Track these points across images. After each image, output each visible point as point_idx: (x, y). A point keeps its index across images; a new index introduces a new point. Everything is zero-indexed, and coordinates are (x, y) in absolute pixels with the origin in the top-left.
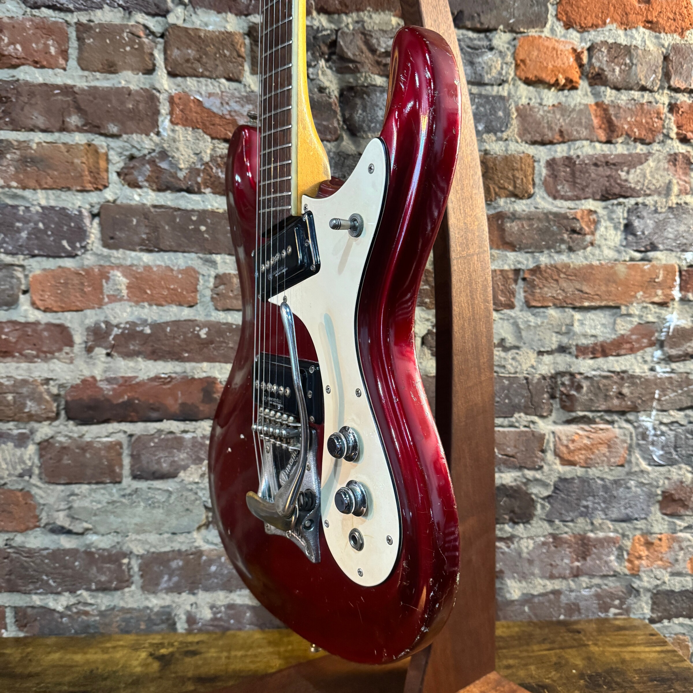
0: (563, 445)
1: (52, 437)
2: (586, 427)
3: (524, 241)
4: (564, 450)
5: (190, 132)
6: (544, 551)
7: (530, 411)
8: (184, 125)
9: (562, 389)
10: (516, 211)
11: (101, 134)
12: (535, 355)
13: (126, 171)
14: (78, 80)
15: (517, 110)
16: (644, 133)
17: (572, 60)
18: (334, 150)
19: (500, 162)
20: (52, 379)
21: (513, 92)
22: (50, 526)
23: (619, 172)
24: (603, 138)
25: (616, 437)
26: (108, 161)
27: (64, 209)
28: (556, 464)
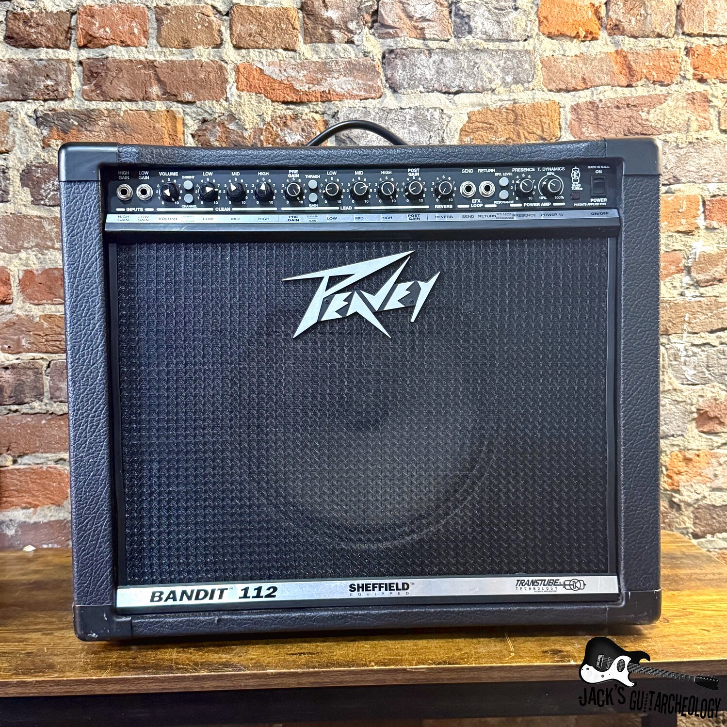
5: (253, 97)
8: (248, 91)
11: (178, 102)
13: (200, 133)
14: (157, 56)
15: (542, 63)
16: (661, 75)
17: (591, 14)
18: (378, 106)
19: (528, 110)
21: (537, 45)
23: (640, 113)
24: (625, 83)
26: (184, 124)
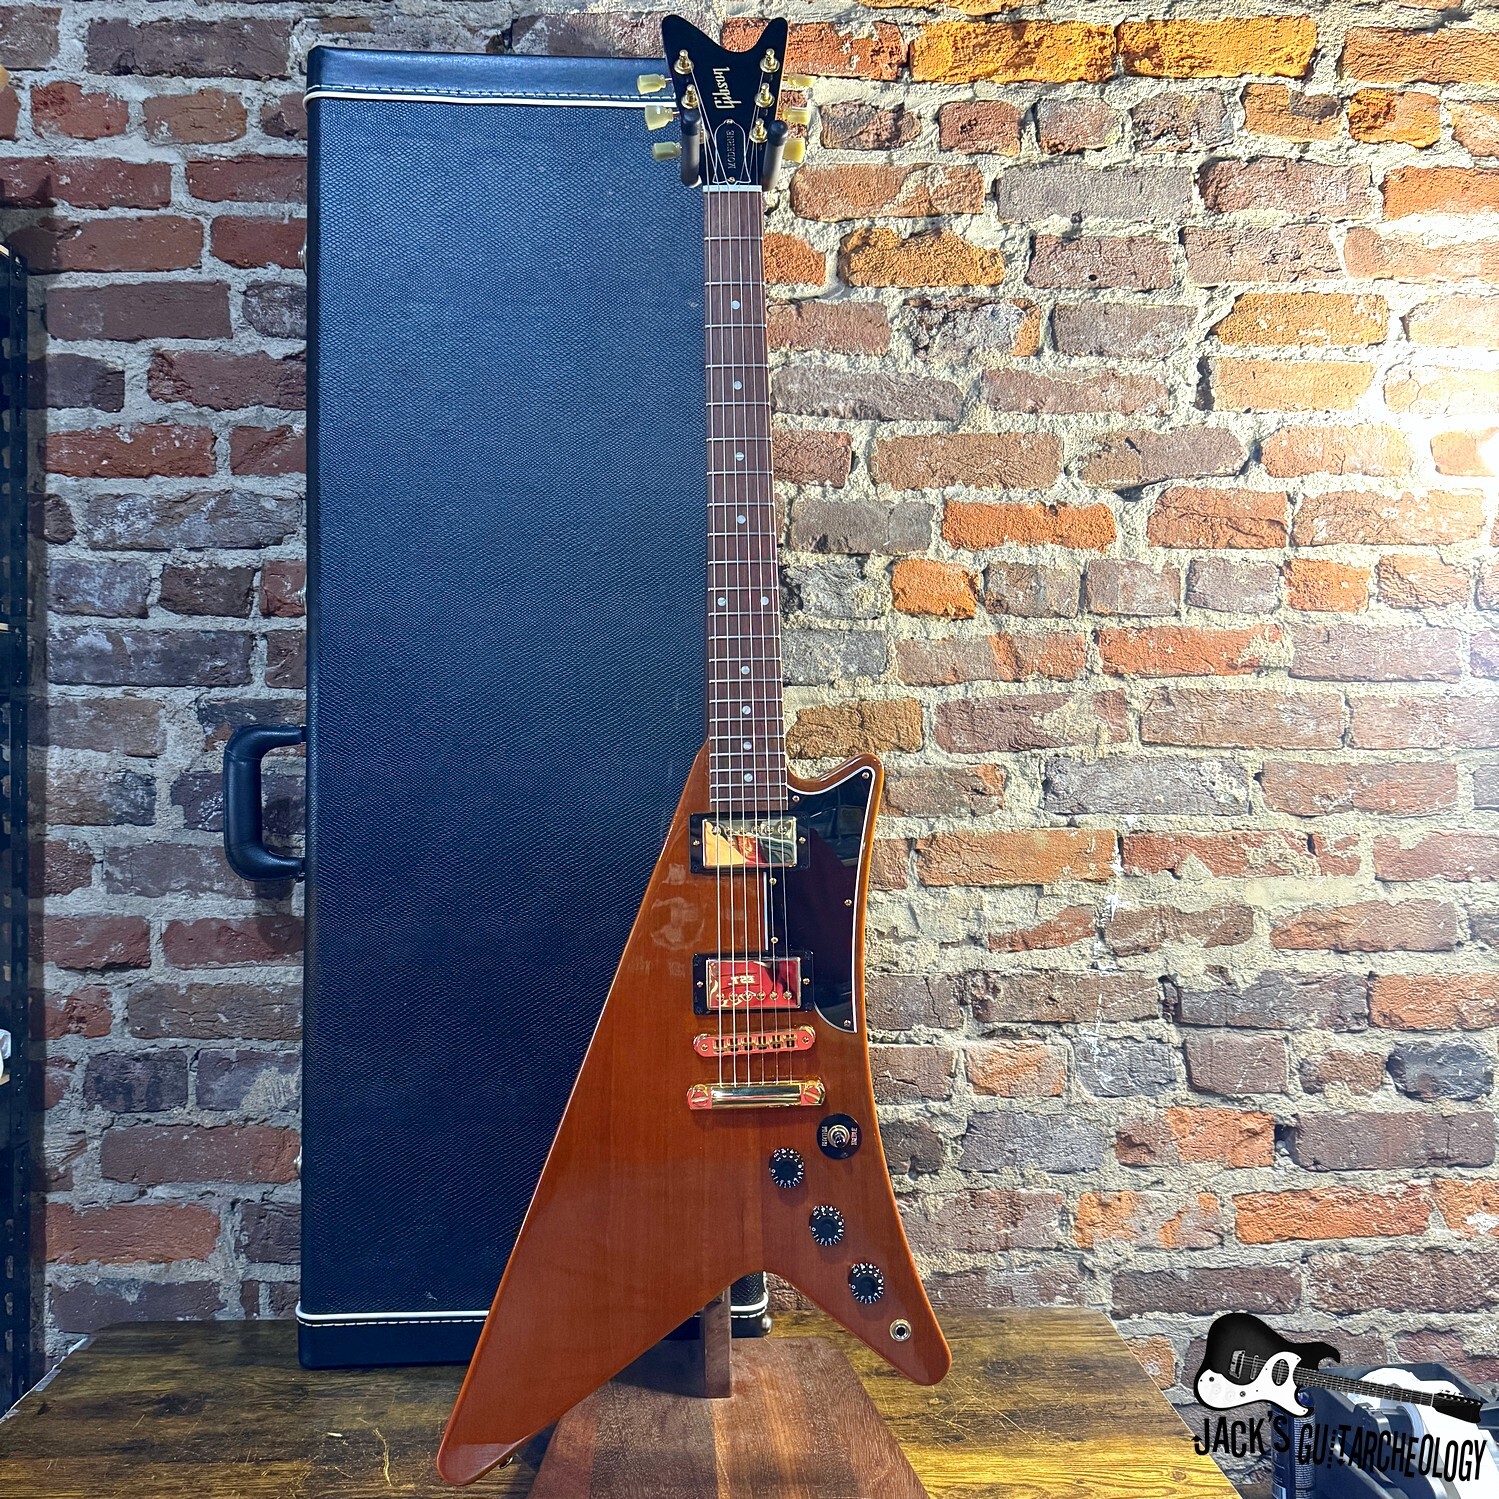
0: (976, 1067)
2: (1009, 1043)
3: (914, 804)
6: (959, 1211)
7: (933, 1022)
9: (975, 992)
10: (901, 767)
12: (937, 948)
15: (897, 648)
16: (1060, 668)
17: (963, 585)
19: (879, 710)
21: (891, 625)
23: (1031, 717)
24: (1010, 676)
25: (1049, 1057)
28: (968, 1092)
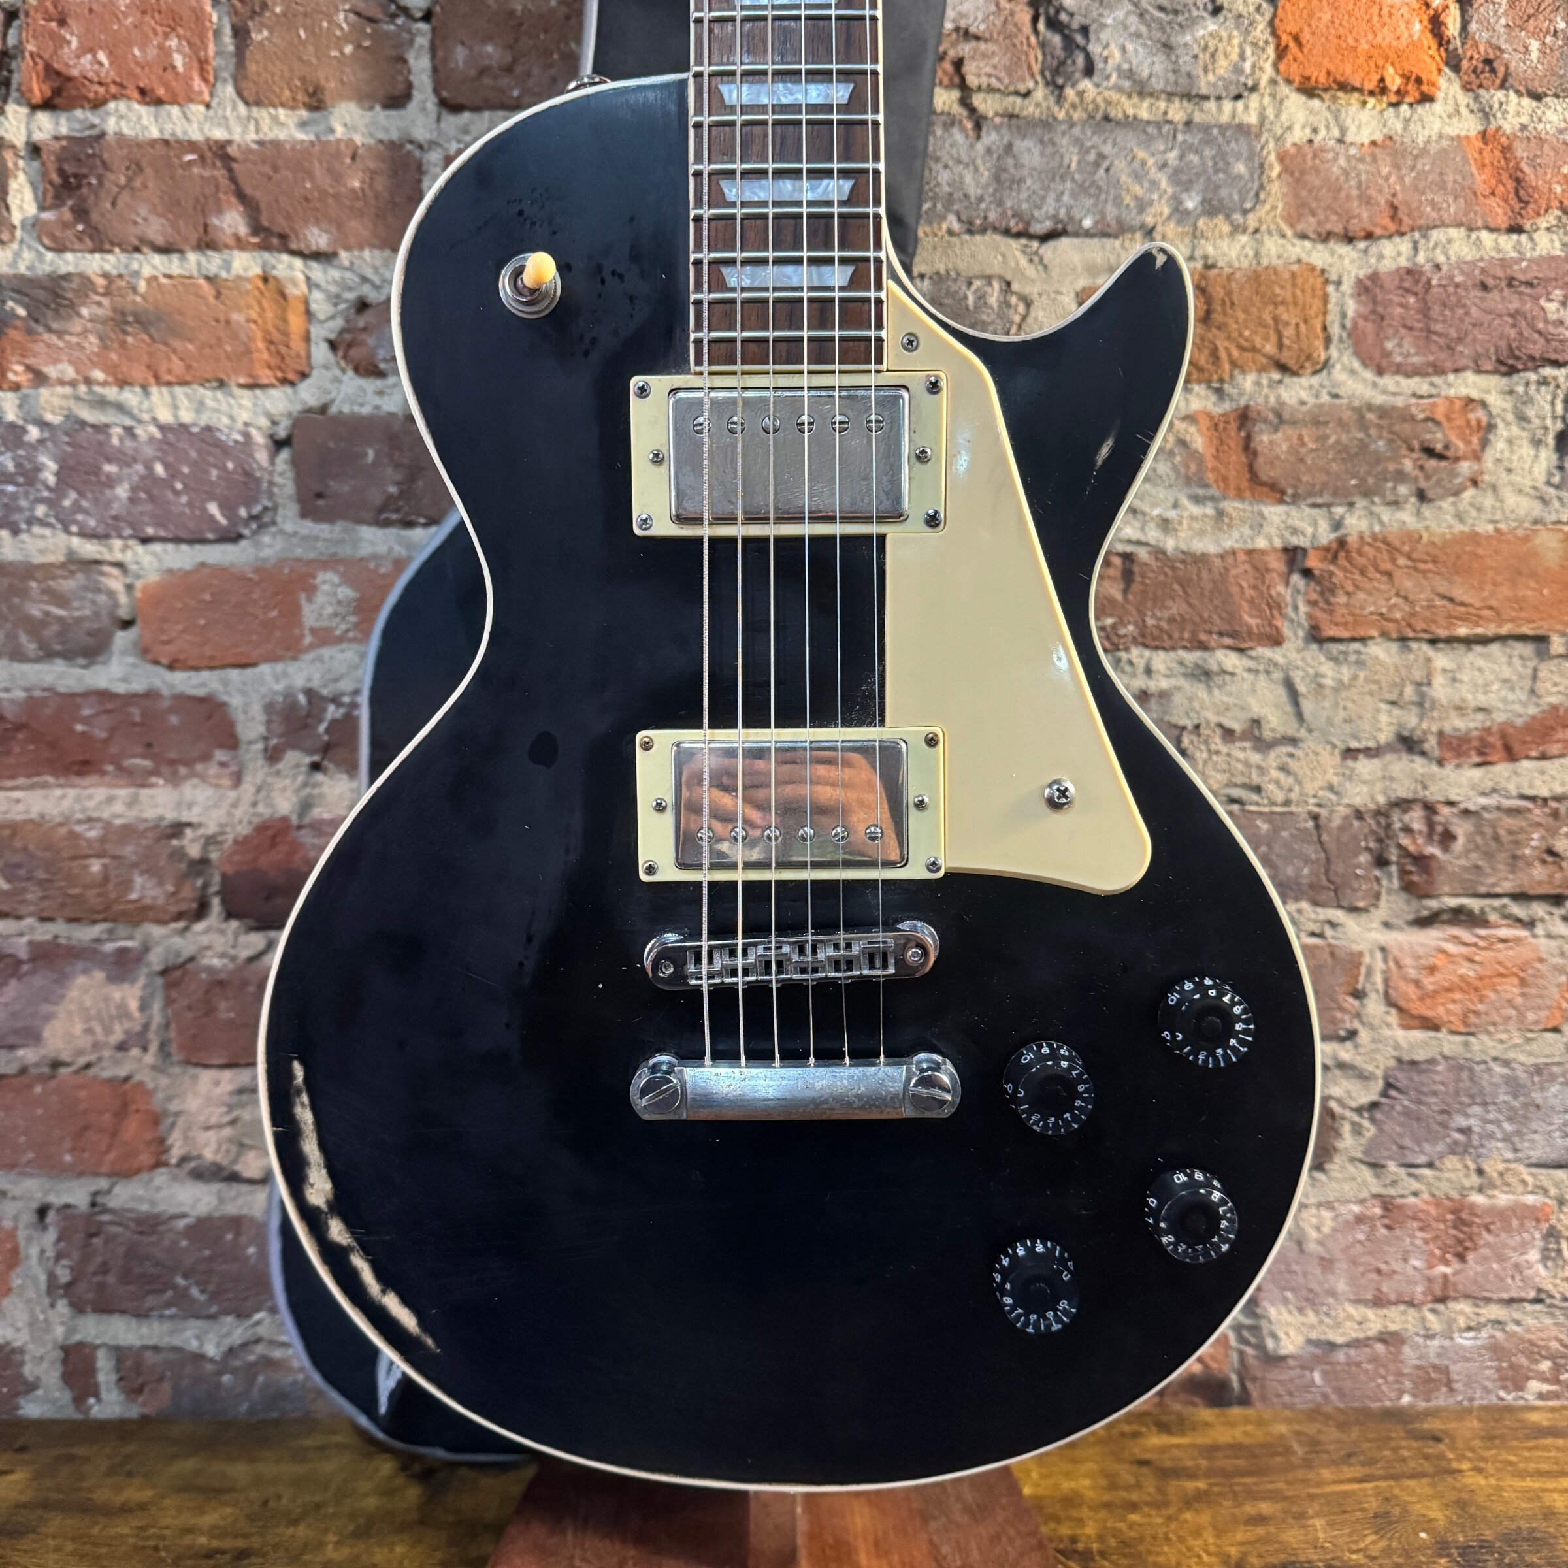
0: (1405, 979)
1: (191, 959)
2: (1466, 935)
3: (1305, 479)
4: (1412, 991)
6: (1361, 1237)
7: (1323, 897)
9: (1405, 841)
10: (1282, 404)
11: (293, 253)
12: (1337, 759)
13: (348, 337)
14: (236, 129)
15: (1281, 159)
17: (1419, 27)
19: (1242, 288)
20: (189, 825)
21: (1270, 113)
22: (192, 1164)
23: (1543, 302)
24: (1501, 220)
25: (1541, 960)
26: (309, 314)
27: (209, 429)
28: (1389, 1026)
